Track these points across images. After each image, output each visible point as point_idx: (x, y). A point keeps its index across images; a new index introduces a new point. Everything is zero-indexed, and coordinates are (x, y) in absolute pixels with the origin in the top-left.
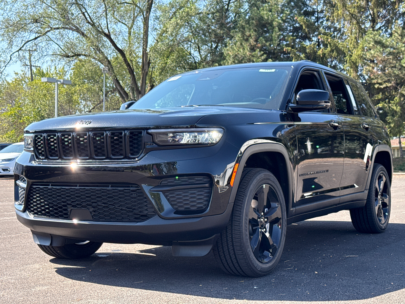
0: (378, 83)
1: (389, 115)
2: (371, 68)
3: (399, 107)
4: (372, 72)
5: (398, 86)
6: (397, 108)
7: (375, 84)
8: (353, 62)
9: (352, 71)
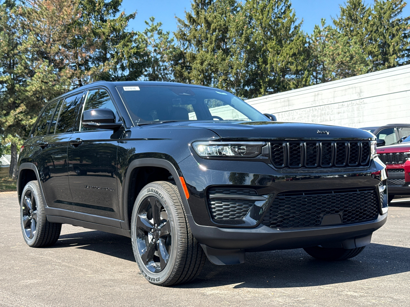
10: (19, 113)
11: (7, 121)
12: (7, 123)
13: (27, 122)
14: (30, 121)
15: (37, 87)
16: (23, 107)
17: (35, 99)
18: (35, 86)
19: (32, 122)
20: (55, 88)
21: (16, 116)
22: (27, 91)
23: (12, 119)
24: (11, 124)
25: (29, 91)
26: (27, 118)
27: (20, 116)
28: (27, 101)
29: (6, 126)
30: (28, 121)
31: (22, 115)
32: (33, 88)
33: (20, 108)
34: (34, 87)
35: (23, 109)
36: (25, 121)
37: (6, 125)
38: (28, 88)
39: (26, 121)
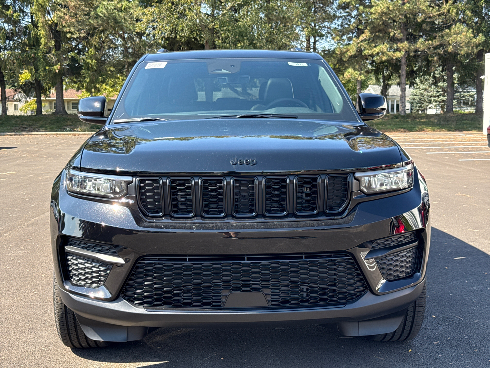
0: (70, 32)
1: (83, 68)
2: (62, 14)
3: (94, 61)
4: (65, 18)
5: (88, 36)
6: (92, 61)
7: (67, 33)
8: (40, 4)
9: (40, 15)
10: (362, 41)
11: (348, 50)
12: (349, 53)
13: (370, 52)
14: (373, 51)
15: (383, 7)
16: (367, 34)
17: (381, 23)
18: (381, 7)
19: (375, 51)
20: (406, 8)
21: (359, 45)
22: (371, 13)
23: (355, 48)
24: (353, 53)
25: (375, 14)
26: (370, 46)
27: (363, 45)
28: (372, 26)
29: (346, 56)
30: (371, 50)
31: (365, 43)
32: (378, 10)
33: (363, 35)
34: (379, 8)
35: (366, 36)
36: (367, 51)
37: (348, 55)
38: (372, 10)
39: (369, 50)
